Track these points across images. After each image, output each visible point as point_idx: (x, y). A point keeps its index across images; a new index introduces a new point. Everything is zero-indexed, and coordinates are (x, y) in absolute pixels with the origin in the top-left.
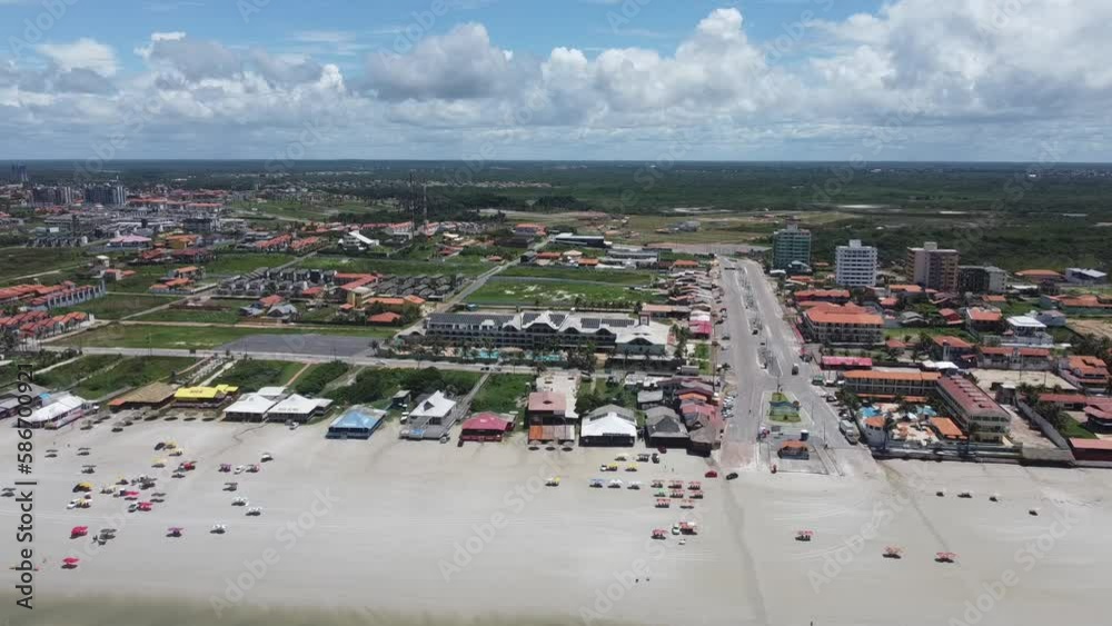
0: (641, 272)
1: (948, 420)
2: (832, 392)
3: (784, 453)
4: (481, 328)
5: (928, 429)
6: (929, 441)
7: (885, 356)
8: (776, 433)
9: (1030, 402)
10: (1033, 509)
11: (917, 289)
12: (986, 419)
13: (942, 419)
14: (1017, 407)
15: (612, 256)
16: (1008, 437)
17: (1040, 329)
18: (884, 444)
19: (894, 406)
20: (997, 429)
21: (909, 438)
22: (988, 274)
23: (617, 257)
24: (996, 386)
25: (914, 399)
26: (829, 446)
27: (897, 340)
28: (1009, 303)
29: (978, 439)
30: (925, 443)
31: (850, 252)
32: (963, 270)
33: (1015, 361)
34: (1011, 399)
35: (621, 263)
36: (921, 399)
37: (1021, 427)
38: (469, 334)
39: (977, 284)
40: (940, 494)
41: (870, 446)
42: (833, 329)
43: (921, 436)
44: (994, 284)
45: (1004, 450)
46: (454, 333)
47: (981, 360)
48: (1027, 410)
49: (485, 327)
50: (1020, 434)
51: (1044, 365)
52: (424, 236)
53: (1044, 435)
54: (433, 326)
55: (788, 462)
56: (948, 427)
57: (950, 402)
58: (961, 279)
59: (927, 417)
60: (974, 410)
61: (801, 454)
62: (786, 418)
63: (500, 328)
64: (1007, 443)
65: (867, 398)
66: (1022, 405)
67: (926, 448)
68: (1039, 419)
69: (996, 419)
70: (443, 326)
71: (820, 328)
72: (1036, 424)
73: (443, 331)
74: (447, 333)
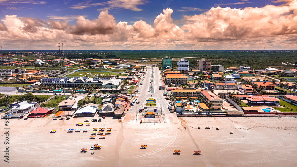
0: (124, 70)
1: (204, 103)
2: (168, 97)
3: (147, 116)
4: (59, 82)
5: (197, 107)
6: (197, 110)
7: (187, 87)
8: (146, 110)
9: (230, 97)
10: (231, 132)
11: (199, 71)
12: (215, 102)
13: (202, 103)
14: (226, 99)
15: (117, 66)
16: (223, 108)
17: (233, 79)
18: (181, 112)
19: (187, 100)
20: (219, 105)
21: (190, 110)
22: (219, 67)
23: (119, 66)
24: (219, 94)
25: (194, 98)
26: (163, 113)
27: (191, 83)
28: (224, 74)
29: (213, 109)
30: (195, 111)
31: (181, 62)
32: (212, 66)
33: (226, 87)
34: (224, 97)
35: (119, 68)
36: (196, 98)
37: (227, 105)
38: (55, 84)
39: (216, 70)
40: (199, 128)
41: (177, 113)
42: (173, 80)
43: (194, 109)
44: (221, 69)
45: (222, 112)
46: (50, 84)
47: (216, 87)
48: (229, 100)
49: (61, 82)
50: (226, 107)
51: (234, 88)
52: (63, 62)
53: (234, 107)
54: (43, 82)
55: (147, 119)
56: (204, 106)
57: (205, 98)
58: (212, 68)
59: (197, 103)
60: (212, 99)
61: (152, 116)
62: (151, 105)
63: (66, 82)
64: (223, 110)
65: (179, 98)
66: (227, 98)
67: (196, 113)
68: (232, 102)
69: (218, 102)
70: (46, 82)
71: (169, 80)
72: (232, 104)
73: (46, 83)
74: (48, 84)
